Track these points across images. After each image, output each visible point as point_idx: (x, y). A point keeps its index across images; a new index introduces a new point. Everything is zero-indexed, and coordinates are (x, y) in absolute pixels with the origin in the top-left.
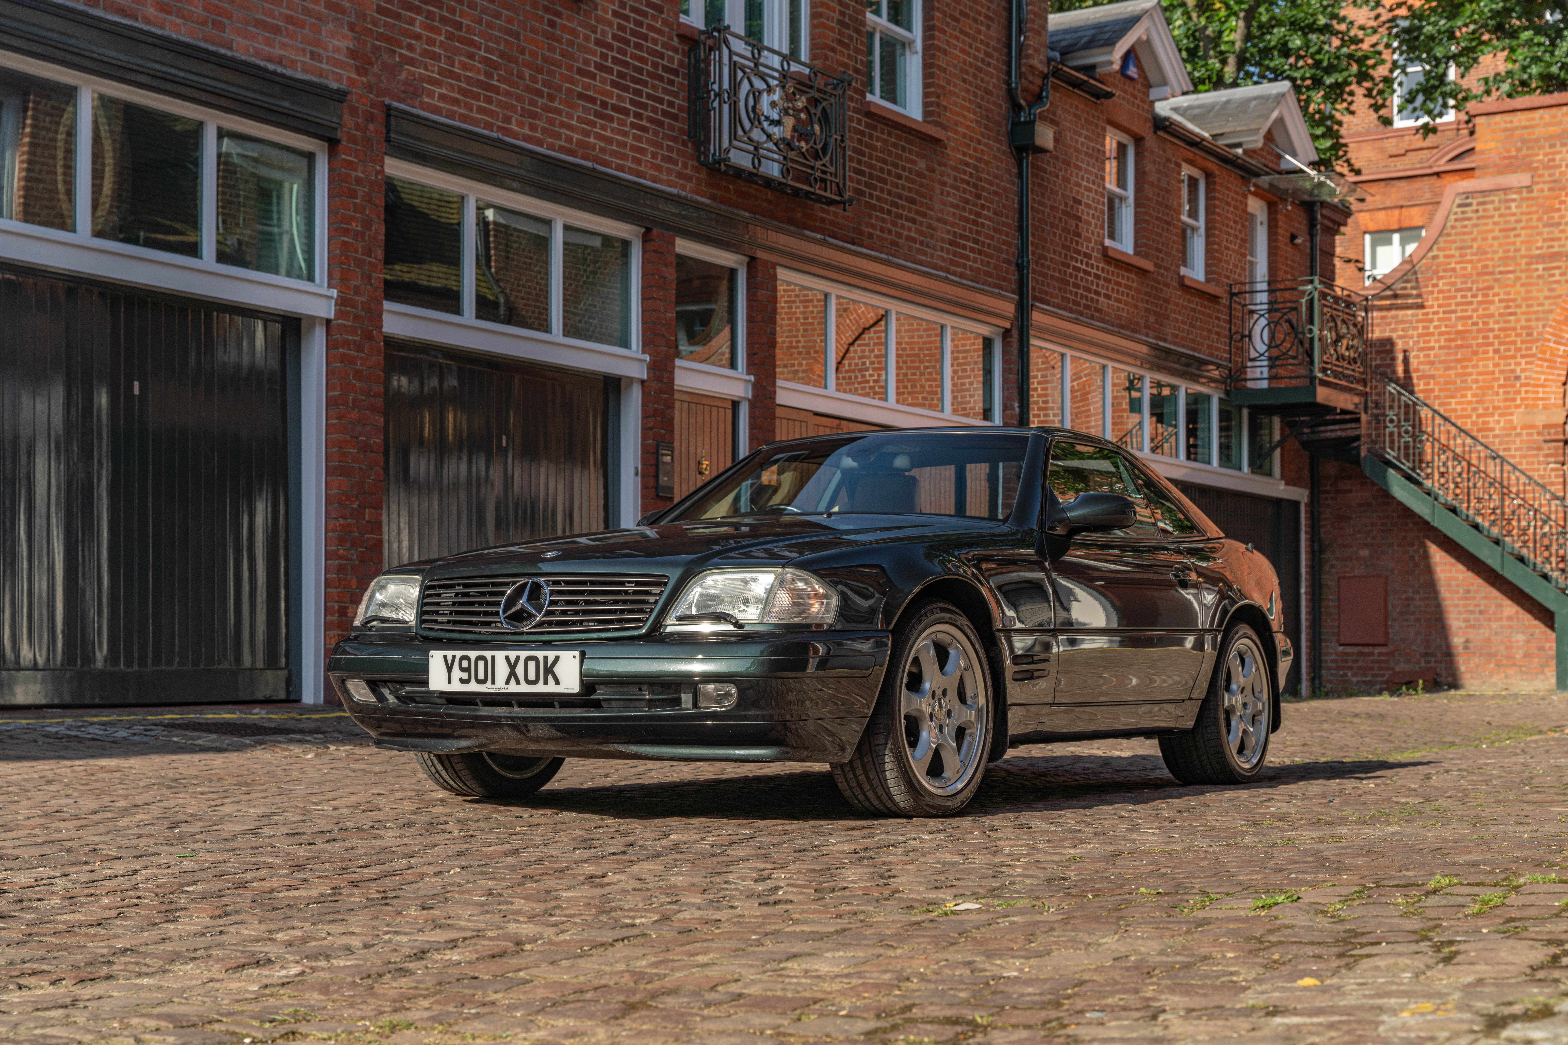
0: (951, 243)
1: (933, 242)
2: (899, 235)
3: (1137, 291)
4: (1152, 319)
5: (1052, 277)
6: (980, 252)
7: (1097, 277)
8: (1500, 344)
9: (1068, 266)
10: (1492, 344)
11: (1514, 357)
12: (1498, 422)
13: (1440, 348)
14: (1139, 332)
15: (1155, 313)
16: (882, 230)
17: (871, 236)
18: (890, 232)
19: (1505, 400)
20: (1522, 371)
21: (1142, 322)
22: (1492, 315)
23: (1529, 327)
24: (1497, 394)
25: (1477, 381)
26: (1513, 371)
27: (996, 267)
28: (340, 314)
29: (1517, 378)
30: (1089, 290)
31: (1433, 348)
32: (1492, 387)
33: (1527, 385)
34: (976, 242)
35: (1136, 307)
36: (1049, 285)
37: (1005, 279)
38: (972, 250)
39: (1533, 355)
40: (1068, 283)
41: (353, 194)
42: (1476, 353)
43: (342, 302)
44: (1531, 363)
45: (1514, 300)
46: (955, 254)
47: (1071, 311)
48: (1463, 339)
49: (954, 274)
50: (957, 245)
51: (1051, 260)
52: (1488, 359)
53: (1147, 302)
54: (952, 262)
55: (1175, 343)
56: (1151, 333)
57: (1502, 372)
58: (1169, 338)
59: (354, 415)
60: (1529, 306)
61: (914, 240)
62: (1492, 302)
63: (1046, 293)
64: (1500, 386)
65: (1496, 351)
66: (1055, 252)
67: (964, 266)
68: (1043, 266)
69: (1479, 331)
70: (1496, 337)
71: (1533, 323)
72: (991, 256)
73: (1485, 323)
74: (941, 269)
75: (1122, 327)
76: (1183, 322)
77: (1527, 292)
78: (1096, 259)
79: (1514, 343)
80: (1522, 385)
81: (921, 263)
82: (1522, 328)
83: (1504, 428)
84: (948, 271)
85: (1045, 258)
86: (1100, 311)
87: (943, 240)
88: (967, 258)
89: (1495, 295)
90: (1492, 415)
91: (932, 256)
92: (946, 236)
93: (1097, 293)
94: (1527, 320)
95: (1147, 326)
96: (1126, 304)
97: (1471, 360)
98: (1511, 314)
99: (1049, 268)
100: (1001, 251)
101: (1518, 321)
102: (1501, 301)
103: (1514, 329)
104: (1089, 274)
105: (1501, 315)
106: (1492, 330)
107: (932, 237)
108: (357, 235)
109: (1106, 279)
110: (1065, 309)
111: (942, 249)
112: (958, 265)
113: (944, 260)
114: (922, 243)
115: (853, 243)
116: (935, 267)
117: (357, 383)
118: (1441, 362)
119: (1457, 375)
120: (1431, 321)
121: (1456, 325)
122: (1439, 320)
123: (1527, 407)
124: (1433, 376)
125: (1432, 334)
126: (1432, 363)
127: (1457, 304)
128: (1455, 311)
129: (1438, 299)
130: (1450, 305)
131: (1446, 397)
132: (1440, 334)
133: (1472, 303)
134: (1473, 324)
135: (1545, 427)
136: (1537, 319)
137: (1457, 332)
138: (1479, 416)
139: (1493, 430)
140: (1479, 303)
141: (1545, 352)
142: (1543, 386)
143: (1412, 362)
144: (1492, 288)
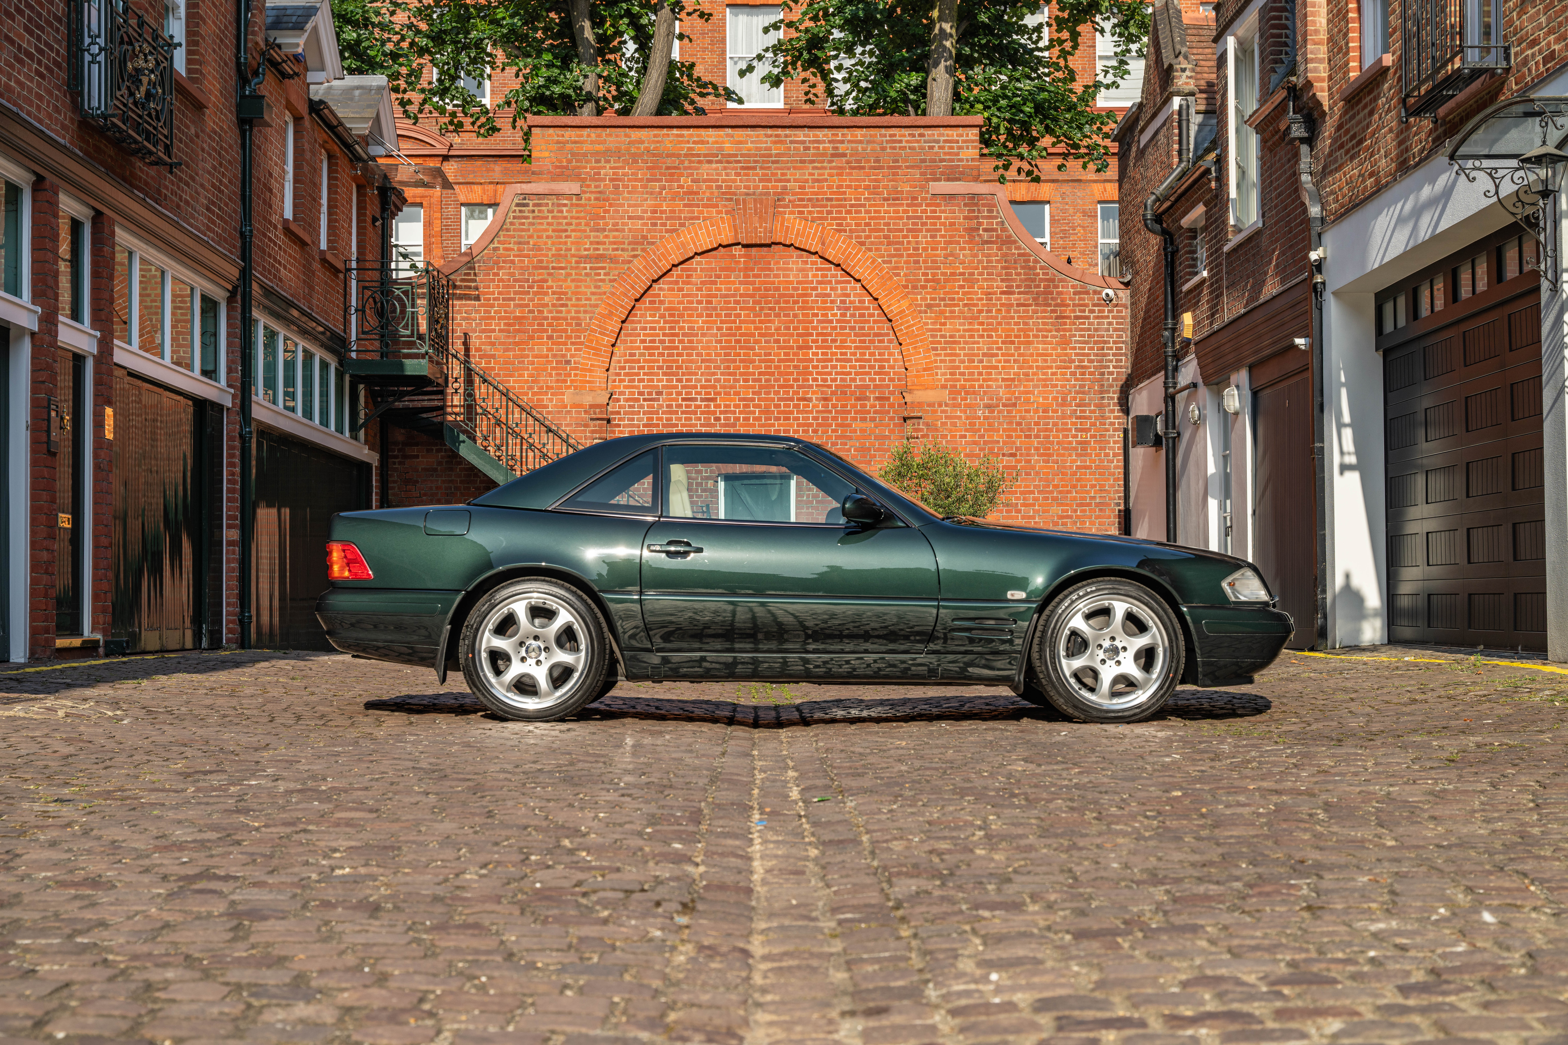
8: (553, 331)
10: (546, 331)
11: (565, 344)
12: (551, 400)
13: (500, 331)
19: (557, 381)
20: (572, 356)
22: (547, 305)
23: (578, 318)
24: (551, 375)
25: (533, 363)
26: (564, 356)
29: (568, 362)
31: (494, 331)
32: (545, 369)
33: (576, 369)
39: (581, 343)
42: (532, 338)
44: (580, 350)
45: (566, 293)
48: (520, 324)
52: (542, 344)
57: (555, 356)
60: (578, 299)
62: (546, 294)
64: (553, 369)
65: (550, 337)
69: (535, 318)
70: (549, 325)
71: (581, 315)
73: (540, 312)
77: (577, 287)
79: (566, 331)
80: (572, 369)
82: (572, 318)
83: (556, 406)
89: (548, 287)
90: (546, 394)
94: (577, 312)
97: (527, 344)
98: (562, 305)
101: (569, 312)
102: (554, 293)
103: (566, 319)
105: (554, 305)
106: (546, 318)
118: (501, 344)
119: (515, 356)
120: (493, 306)
121: (514, 312)
122: (499, 305)
123: (576, 388)
124: (493, 356)
125: (493, 318)
126: (493, 344)
127: (515, 293)
128: (513, 299)
129: (498, 287)
130: (509, 293)
131: (505, 375)
132: (500, 318)
133: (528, 293)
134: (530, 312)
135: (591, 406)
136: (585, 312)
137: (515, 318)
138: (534, 394)
139: (546, 407)
140: (535, 293)
141: (591, 341)
142: (590, 371)
143: (474, 342)
144: (546, 281)
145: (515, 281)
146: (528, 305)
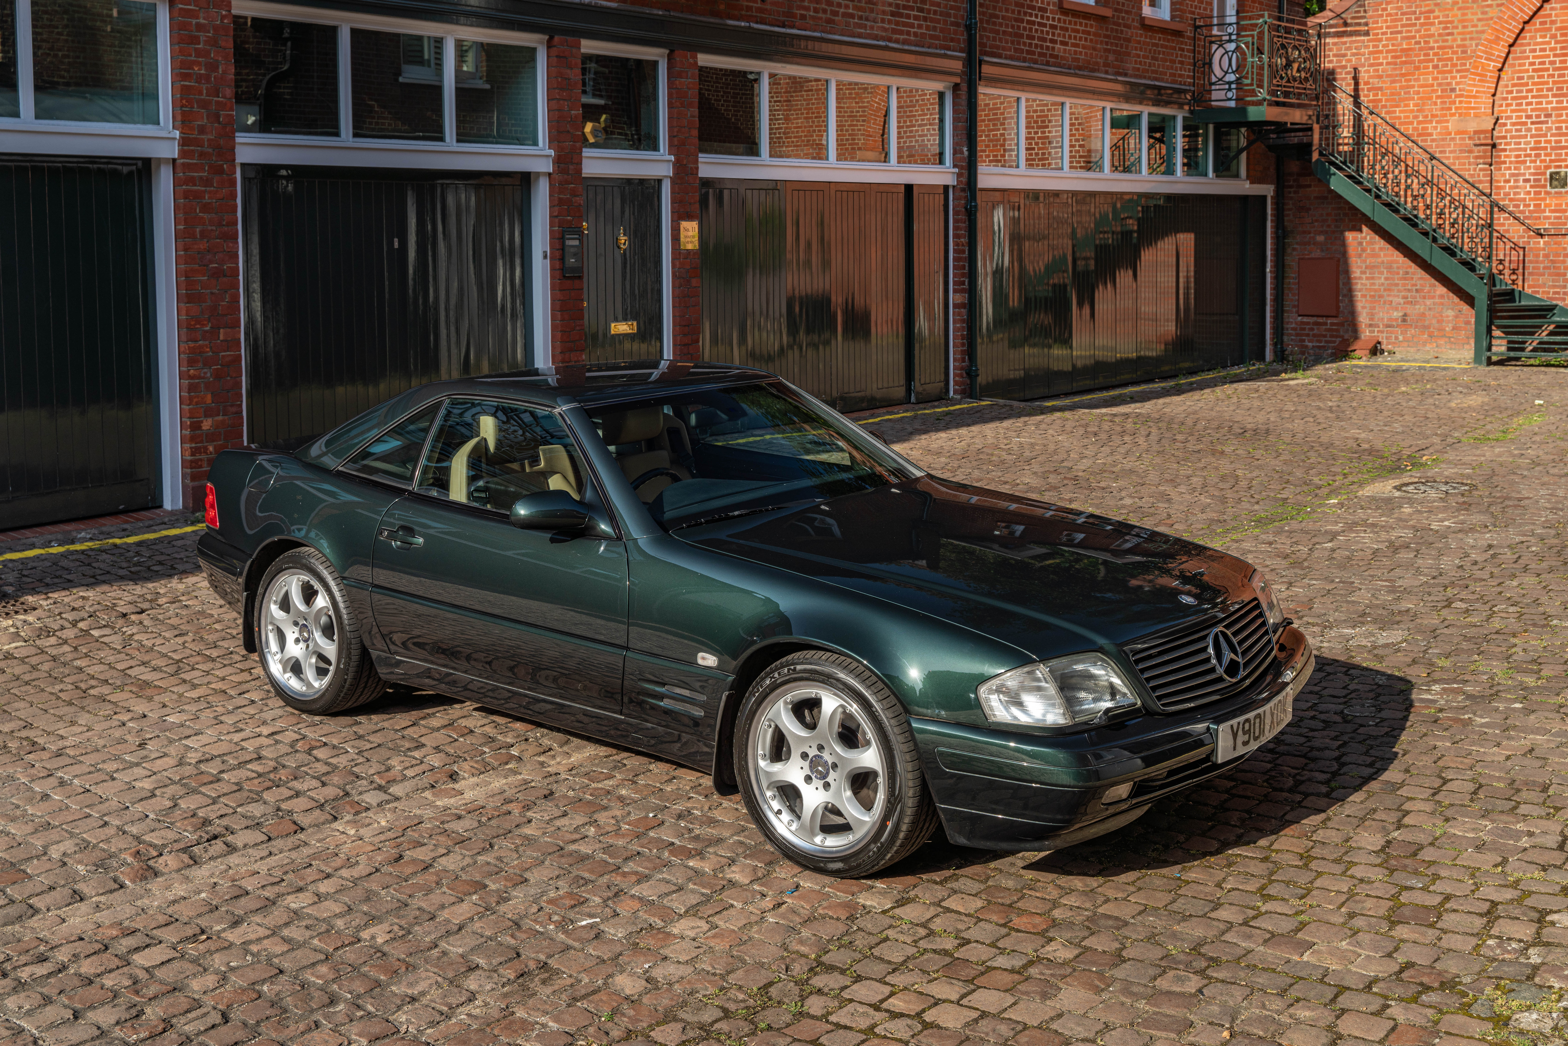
0: (893, 14)
1: (873, 15)
2: (836, 13)
3: (1095, 34)
4: (1111, 57)
5: (1004, 32)
6: (925, 19)
7: (1053, 27)
8: (1439, 60)
9: (1022, 21)
10: (1432, 60)
11: (1451, 72)
12: (1435, 128)
13: (1388, 63)
14: (1098, 71)
15: (1115, 52)
16: (816, 10)
17: (803, 17)
18: (825, 11)
19: (1442, 109)
20: (1457, 84)
21: (1101, 61)
22: (1433, 35)
23: (1464, 46)
24: (1436, 104)
25: (1418, 93)
26: (1449, 84)
27: (942, 30)
28: (183, 154)
29: (1453, 90)
30: (1044, 40)
31: (1381, 64)
32: (1431, 98)
33: (1461, 96)
34: (921, 10)
35: (1094, 49)
36: (1000, 40)
37: (952, 40)
38: (916, 18)
39: (1467, 70)
40: (1022, 36)
41: (195, 40)
42: (1418, 68)
43: (184, 142)
44: (1465, 77)
45: (1452, 22)
46: (897, 23)
47: (1024, 60)
48: (1407, 56)
49: (897, 41)
50: (901, 15)
51: (1004, 18)
52: (1428, 74)
53: (1107, 44)
54: (894, 31)
55: (1136, 76)
56: (1110, 70)
57: (1440, 85)
58: (1130, 72)
59: (203, 245)
60: (1464, 27)
61: (852, 16)
62: (1433, 24)
63: (998, 47)
64: (1438, 97)
65: (1436, 67)
66: (1007, 10)
67: (908, 33)
68: (994, 24)
69: (1421, 49)
70: (1435, 54)
71: (1467, 42)
72: (938, 21)
73: (1426, 42)
74: (883, 39)
75: (1080, 68)
76: (1144, 57)
78: (1052, 12)
79: (1451, 59)
80: (1456, 96)
81: (860, 36)
82: (1458, 46)
83: (1440, 134)
84: (890, 40)
85: (997, 17)
86: (1056, 57)
87: (884, 12)
88: (912, 26)
89: (1435, 18)
90: (1431, 122)
91: (872, 28)
92: (888, 9)
93: (1053, 41)
94: (1463, 40)
95: (1106, 65)
96: (1084, 47)
97: (1414, 74)
98: (1449, 34)
99: (1001, 25)
100: (949, 15)
101: (1455, 40)
102: (1440, 23)
103: (1451, 47)
104: (1045, 25)
105: (1440, 35)
106: (1432, 48)
107: (872, 11)
108: (199, 78)
109: (1062, 28)
110: (1018, 59)
111: (883, 21)
112: (901, 32)
113: (885, 30)
114: (860, 18)
115: (784, 26)
116: (876, 38)
117: (205, 216)
118: (1388, 76)
119: (1401, 87)
120: (1381, 40)
121: (1401, 44)
122: (1387, 39)
123: (1460, 115)
124: (1381, 89)
125: (1381, 52)
126: (1380, 77)
127: (1403, 26)
128: (1400, 32)
129: (1386, 21)
130: (1396, 26)
131: (1392, 106)
132: (1388, 52)
133: (1415, 25)
134: (1416, 43)
135: (1475, 132)
136: (1471, 39)
137: (1402, 50)
138: (1419, 123)
139: (1431, 134)
140: (1422, 25)
141: (1477, 68)
142: (1475, 97)
143: (1363, 76)
144: (1433, 11)
145: (1402, 14)
146: (1414, 37)
